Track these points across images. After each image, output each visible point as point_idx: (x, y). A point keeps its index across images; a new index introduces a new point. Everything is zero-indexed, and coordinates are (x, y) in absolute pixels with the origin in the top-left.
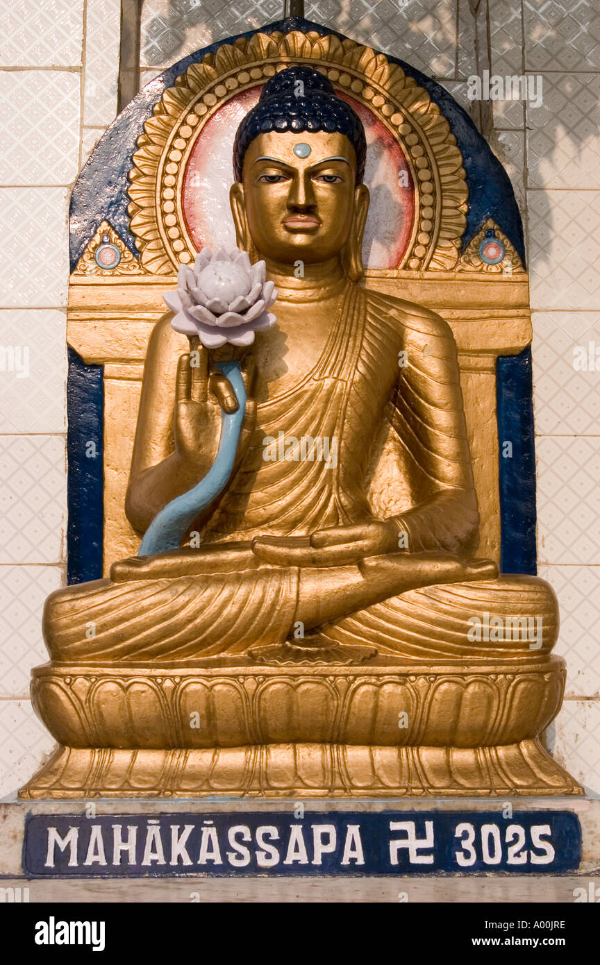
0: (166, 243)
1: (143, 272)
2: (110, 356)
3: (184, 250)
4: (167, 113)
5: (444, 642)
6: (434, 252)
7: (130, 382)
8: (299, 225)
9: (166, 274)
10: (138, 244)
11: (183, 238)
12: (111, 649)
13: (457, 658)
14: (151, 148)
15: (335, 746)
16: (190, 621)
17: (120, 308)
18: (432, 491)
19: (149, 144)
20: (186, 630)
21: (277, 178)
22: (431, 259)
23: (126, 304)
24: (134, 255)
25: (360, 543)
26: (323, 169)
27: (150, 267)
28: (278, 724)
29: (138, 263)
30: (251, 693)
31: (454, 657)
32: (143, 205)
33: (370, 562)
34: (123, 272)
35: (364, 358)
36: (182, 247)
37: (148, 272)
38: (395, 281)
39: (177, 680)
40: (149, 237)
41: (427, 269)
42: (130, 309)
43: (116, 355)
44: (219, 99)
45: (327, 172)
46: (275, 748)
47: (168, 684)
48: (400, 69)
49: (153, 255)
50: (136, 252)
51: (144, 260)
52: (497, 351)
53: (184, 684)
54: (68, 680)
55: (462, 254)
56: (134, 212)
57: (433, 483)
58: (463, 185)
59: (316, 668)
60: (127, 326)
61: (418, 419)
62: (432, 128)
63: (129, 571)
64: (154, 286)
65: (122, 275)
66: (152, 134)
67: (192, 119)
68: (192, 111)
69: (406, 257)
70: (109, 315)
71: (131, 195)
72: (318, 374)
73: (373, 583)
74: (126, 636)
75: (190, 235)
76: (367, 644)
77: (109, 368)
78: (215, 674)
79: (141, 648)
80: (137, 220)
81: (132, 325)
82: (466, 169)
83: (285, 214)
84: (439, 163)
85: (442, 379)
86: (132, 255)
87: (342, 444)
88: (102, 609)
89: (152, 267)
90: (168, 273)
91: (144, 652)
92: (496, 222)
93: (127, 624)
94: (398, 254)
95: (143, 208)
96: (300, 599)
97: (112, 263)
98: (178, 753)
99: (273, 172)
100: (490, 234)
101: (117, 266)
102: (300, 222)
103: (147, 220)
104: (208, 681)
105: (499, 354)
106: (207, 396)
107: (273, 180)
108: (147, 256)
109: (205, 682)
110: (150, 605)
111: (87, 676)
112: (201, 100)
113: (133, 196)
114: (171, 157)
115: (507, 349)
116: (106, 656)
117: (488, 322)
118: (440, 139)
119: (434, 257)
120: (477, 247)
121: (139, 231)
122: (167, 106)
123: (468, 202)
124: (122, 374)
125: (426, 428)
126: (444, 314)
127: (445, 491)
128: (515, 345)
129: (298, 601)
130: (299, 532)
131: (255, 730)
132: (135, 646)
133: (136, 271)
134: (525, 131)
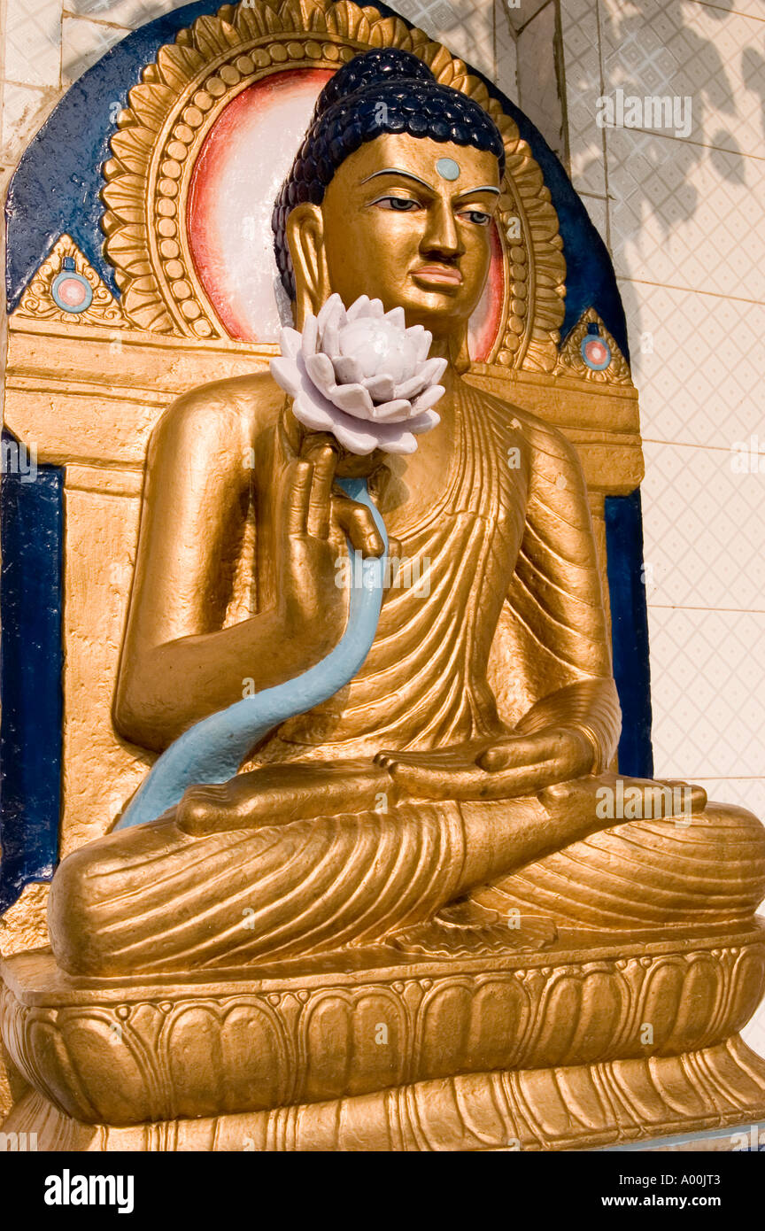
0: (163, 283)
1: (127, 325)
2: (76, 453)
3: (189, 298)
4: (165, 83)
5: (646, 905)
6: (527, 347)
7: (107, 497)
8: (433, 279)
9: (163, 332)
10: (119, 280)
11: (188, 278)
12: (192, 951)
13: (657, 926)
14: (138, 132)
15: (506, 1073)
16: (316, 896)
17: (91, 378)
18: (564, 681)
19: (136, 126)
20: (310, 911)
21: (409, 205)
22: (525, 355)
23: (99, 372)
24: (113, 293)
25: (549, 762)
26: (468, 203)
27: (137, 317)
28: (447, 1051)
29: (120, 309)
30: (411, 1006)
31: (654, 926)
32: (127, 220)
33: (556, 791)
34: (97, 320)
35: (504, 485)
36: (187, 293)
37: (133, 326)
38: (484, 379)
39: (303, 995)
40: (136, 270)
41: (520, 368)
42: (107, 381)
43: (85, 452)
44: (242, 76)
45: (474, 207)
46: (425, 1087)
47: (287, 1003)
48: (482, 85)
49: (142, 300)
50: (117, 291)
51: (128, 306)
52: (605, 488)
53: (312, 1002)
54: (123, 1012)
55: (561, 353)
56: (112, 228)
57: (563, 670)
58: (559, 258)
59: (503, 959)
60: (104, 408)
61: (544, 578)
62: (523, 173)
63: (219, 817)
64: (144, 348)
65: (94, 324)
66: (141, 110)
67: (202, 99)
68: (201, 87)
69: (495, 348)
70: (74, 387)
71: (108, 200)
72: (450, 505)
73: (563, 823)
74: (218, 926)
75: (199, 275)
76: (538, 912)
77: (73, 473)
78: (360, 981)
79: (237, 946)
80: (117, 241)
81: (113, 406)
82: (562, 236)
83: (416, 261)
84: (531, 223)
85: (578, 524)
86: (109, 296)
87: (479, 612)
88: (179, 884)
89: (142, 317)
90: (167, 331)
91: (240, 953)
92: (600, 314)
93: (218, 907)
94: (486, 342)
95: (126, 223)
96: (469, 850)
97: (79, 304)
98: (283, 1113)
99: (402, 194)
100: (593, 329)
101: (86, 310)
102: (439, 274)
103: (133, 244)
104: (350, 993)
105: (607, 493)
106: (328, 529)
107: (400, 206)
108: (132, 299)
109: (346, 996)
110: (256, 873)
111: (154, 1002)
112: (215, 73)
113: (112, 203)
114: (171, 149)
115: (616, 489)
116: (179, 964)
117: (595, 447)
118: (532, 191)
119: (529, 352)
120: (577, 344)
121: (122, 259)
122: (165, 72)
123: (566, 282)
124: (95, 484)
125: (556, 592)
126: (567, 433)
127: (584, 683)
128: (626, 482)
129: (465, 854)
130: (419, 744)
131: (412, 1064)
132: (231, 942)
133: (117, 321)
134: (607, 199)
